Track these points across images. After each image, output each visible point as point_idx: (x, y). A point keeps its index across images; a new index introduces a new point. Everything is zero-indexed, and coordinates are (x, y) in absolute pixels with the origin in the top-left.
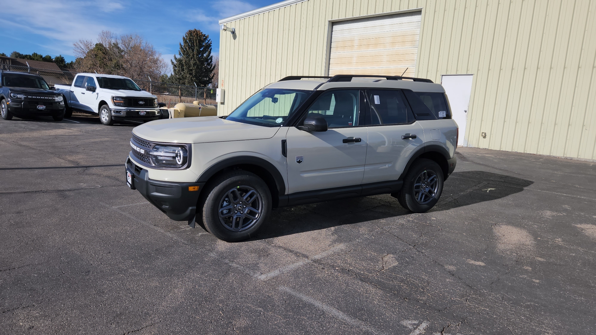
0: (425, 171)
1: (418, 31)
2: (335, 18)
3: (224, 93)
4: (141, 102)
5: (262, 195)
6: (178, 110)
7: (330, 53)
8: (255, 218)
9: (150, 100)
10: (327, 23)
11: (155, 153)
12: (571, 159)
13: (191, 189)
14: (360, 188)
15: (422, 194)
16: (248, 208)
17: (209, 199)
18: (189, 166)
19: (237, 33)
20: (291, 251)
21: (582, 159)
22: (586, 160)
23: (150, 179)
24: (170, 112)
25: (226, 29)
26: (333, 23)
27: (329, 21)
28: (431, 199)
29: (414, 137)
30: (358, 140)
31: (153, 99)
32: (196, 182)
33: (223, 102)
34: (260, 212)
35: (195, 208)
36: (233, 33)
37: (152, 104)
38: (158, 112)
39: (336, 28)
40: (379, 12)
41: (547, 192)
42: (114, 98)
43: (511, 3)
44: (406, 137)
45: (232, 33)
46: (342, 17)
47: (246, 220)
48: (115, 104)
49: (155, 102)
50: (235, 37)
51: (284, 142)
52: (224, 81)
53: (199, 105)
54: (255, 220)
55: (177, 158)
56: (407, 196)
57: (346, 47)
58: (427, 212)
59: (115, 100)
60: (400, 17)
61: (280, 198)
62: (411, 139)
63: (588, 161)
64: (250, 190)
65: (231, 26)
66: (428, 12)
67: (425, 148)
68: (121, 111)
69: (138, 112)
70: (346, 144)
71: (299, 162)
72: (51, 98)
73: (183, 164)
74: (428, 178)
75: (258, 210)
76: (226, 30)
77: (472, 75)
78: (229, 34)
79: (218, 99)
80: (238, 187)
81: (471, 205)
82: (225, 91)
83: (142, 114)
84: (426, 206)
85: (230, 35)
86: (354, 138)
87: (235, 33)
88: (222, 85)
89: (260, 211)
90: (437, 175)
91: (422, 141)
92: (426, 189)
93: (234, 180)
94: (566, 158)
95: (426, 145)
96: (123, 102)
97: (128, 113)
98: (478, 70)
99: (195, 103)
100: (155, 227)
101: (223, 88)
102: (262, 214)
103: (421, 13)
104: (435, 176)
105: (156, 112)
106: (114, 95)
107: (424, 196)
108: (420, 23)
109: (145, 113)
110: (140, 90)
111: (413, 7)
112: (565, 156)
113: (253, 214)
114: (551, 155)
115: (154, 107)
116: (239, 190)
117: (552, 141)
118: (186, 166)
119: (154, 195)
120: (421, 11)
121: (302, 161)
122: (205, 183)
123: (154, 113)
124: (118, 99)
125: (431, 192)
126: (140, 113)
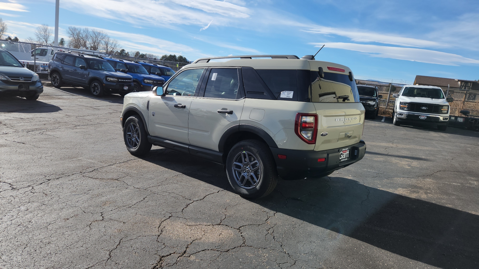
0: (244, 152)
4: (424, 108)
9: (438, 107)
14: (187, 147)
29: (230, 112)
30: (184, 107)
37: (438, 110)
42: (402, 103)
44: (222, 112)
48: (401, 108)
49: (443, 108)
51: (148, 102)
54: (138, 145)
62: (227, 114)
64: (136, 127)
67: (239, 126)
68: (403, 114)
69: (418, 116)
70: (177, 108)
71: (153, 115)
72: (365, 102)
80: (132, 123)
83: (422, 118)
84: (245, 191)
86: (182, 105)
92: (249, 173)
93: (130, 119)
97: (408, 116)
105: (442, 118)
109: (426, 117)
115: (440, 113)
123: (438, 118)
126: (420, 117)
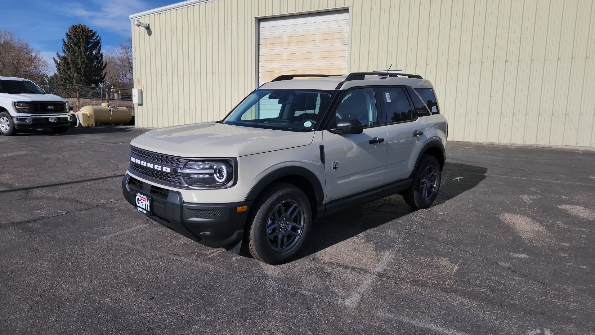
0: (428, 167)
1: (347, 29)
2: (262, 15)
3: (141, 93)
4: (50, 107)
5: (304, 208)
6: (87, 114)
7: (259, 50)
8: (298, 234)
9: (61, 104)
10: (254, 20)
11: (187, 171)
12: (493, 144)
13: (240, 209)
14: (382, 190)
15: (426, 190)
16: (291, 224)
17: (257, 218)
18: (234, 184)
19: (152, 28)
20: (347, 267)
21: (502, 143)
22: (505, 144)
23: (185, 202)
24: (78, 117)
25: (139, 24)
26: (260, 20)
27: (256, 18)
28: (432, 194)
29: (421, 134)
30: (382, 140)
31: (64, 103)
32: (245, 201)
33: (141, 103)
34: (302, 227)
35: (242, 231)
36: (148, 28)
37: (63, 109)
38: (70, 117)
39: (262, 24)
40: (307, 10)
41: (506, 177)
42: (16, 104)
43: (432, 4)
44: (415, 134)
45: (146, 29)
46: (269, 14)
47: (290, 237)
48: (18, 111)
49: (66, 106)
50: (150, 33)
51: (322, 147)
52: (140, 80)
53: (109, 107)
54: (298, 237)
55: (215, 175)
56: (416, 194)
57: (275, 44)
58: (429, 207)
59: (18, 105)
60: (328, 14)
61: (319, 209)
62: (418, 136)
63: (507, 145)
64: (292, 205)
65: (145, 21)
66: (355, 10)
67: (428, 144)
68: (25, 119)
69: (47, 118)
70: (372, 145)
71: (335, 168)
73: (228, 180)
74: (430, 174)
75: (300, 224)
76: (139, 26)
77: (401, 70)
78: (143, 29)
79: (135, 100)
80: (283, 202)
81: (458, 196)
82: (143, 91)
83: (52, 120)
84: (429, 201)
85: (144, 32)
86: (378, 139)
87: (150, 29)
88: (139, 84)
89: (302, 225)
90: (436, 170)
91: (427, 137)
92: (428, 184)
93: (281, 194)
94: (489, 144)
95: (429, 141)
96: (27, 108)
97: (35, 120)
98: (406, 66)
99: (104, 105)
100: (174, 257)
101: (140, 88)
102: (304, 229)
103: (349, 11)
104: (435, 170)
105: (69, 117)
106: (15, 100)
107: (427, 191)
108: (348, 20)
109: (56, 119)
110: (45, 94)
111: (340, 6)
112: (488, 142)
113: (294, 229)
114: (476, 141)
115: (66, 111)
116: (283, 204)
117: (476, 128)
118: (231, 183)
119: (190, 220)
120: (348, 9)
121: (337, 167)
122: (253, 201)
123: (66, 118)
124: (21, 105)
125: (432, 187)
126: (50, 119)
